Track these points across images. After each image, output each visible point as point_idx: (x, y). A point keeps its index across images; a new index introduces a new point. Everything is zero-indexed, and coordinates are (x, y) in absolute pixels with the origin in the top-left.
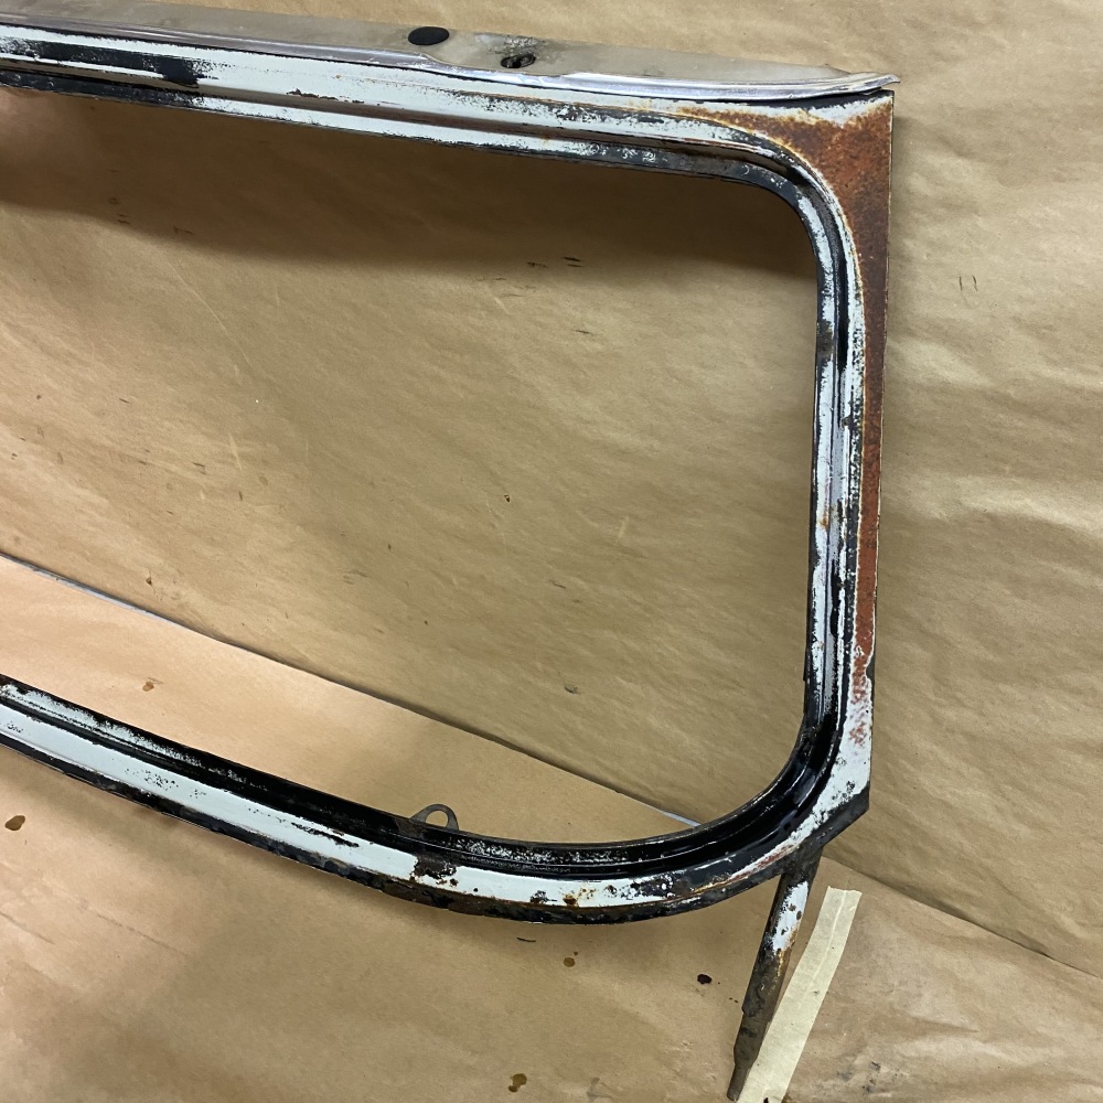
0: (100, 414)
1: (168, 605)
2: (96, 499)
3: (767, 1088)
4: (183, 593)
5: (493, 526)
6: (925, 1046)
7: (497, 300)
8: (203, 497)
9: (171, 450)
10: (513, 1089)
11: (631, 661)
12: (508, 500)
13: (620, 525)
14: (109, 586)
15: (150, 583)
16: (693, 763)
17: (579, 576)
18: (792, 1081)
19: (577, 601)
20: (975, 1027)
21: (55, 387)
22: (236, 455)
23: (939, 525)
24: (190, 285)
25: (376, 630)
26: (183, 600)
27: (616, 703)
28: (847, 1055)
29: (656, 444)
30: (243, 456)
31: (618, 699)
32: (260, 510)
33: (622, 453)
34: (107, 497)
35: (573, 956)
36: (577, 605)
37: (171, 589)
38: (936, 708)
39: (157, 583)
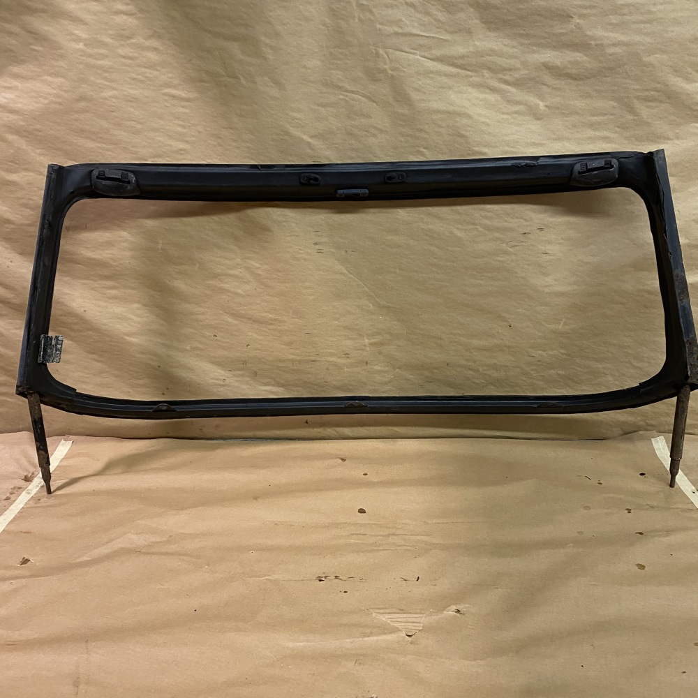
3: (690, 490)
5: (503, 340)
7: (509, 249)
9: (331, 351)
10: (630, 512)
12: (510, 327)
13: (561, 323)
15: (307, 423)
17: (540, 350)
19: (539, 361)
21: (261, 338)
22: (367, 344)
24: (351, 274)
29: (577, 288)
30: (371, 344)
32: (376, 368)
35: (599, 482)
36: (539, 363)
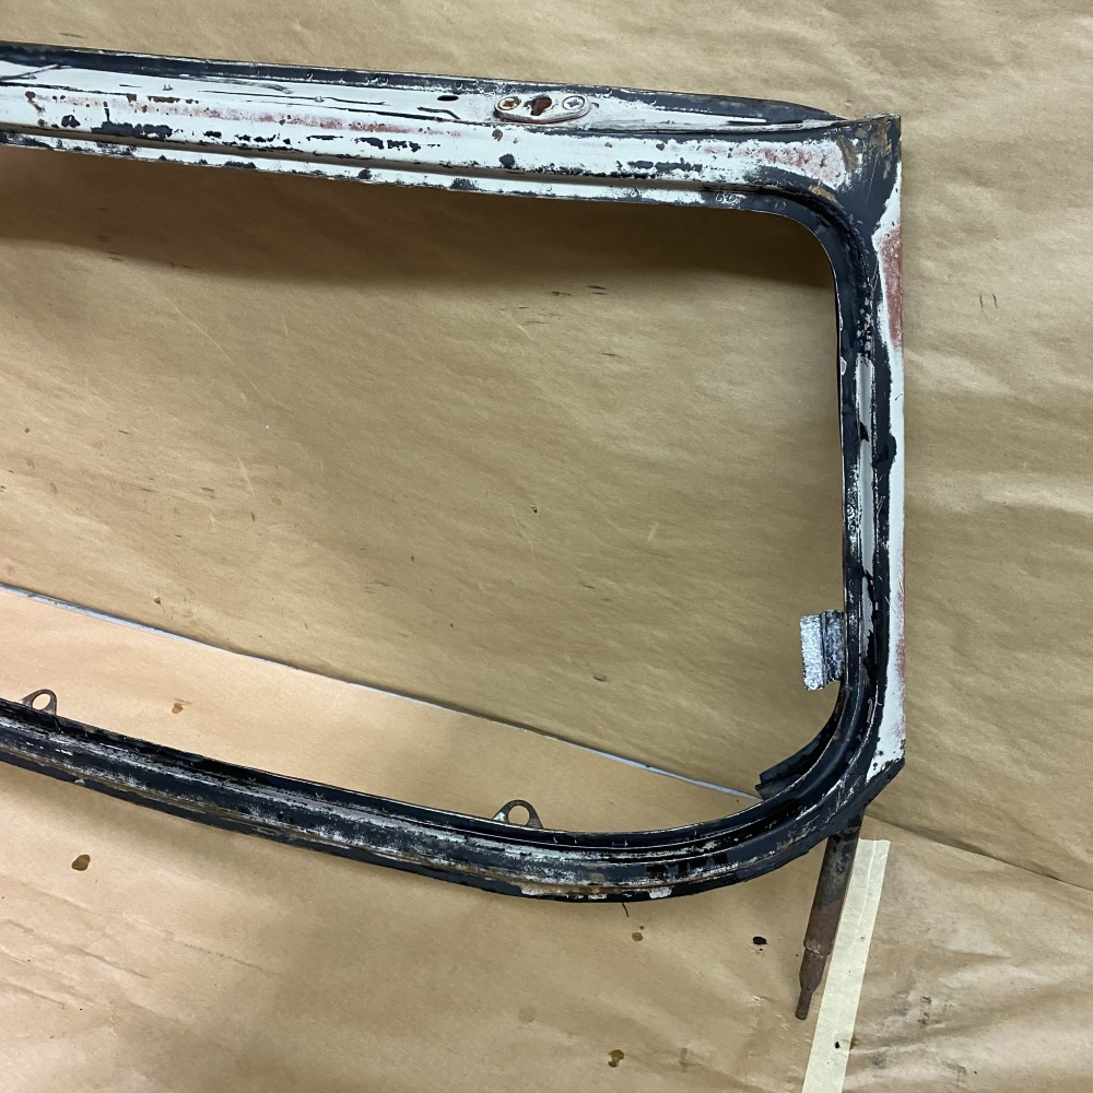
0: (98, 445)
1: (180, 622)
2: (94, 525)
3: (836, 1032)
4: (195, 610)
5: (520, 535)
6: (967, 976)
7: (520, 327)
8: (213, 520)
9: (177, 477)
10: (613, 1064)
11: (659, 649)
12: (536, 511)
13: (649, 530)
14: (114, 608)
15: (158, 602)
16: (724, 738)
17: (608, 577)
18: (856, 1024)
19: (607, 600)
20: (1007, 954)
21: (45, 420)
22: (246, 478)
23: (960, 518)
24: (191, 318)
25: (399, 634)
26: (195, 618)
27: (646, 688)
28: (899, 993)
29: (686, 456)
30: (254, 480)
31: (647, 684)
32: (274, 530)
33: (651, 465)
34: (107, 523)
35: (639, 931)
36: (607, 603)
37: (180, 607)
38: (957, 676)
39: (167, 603)
